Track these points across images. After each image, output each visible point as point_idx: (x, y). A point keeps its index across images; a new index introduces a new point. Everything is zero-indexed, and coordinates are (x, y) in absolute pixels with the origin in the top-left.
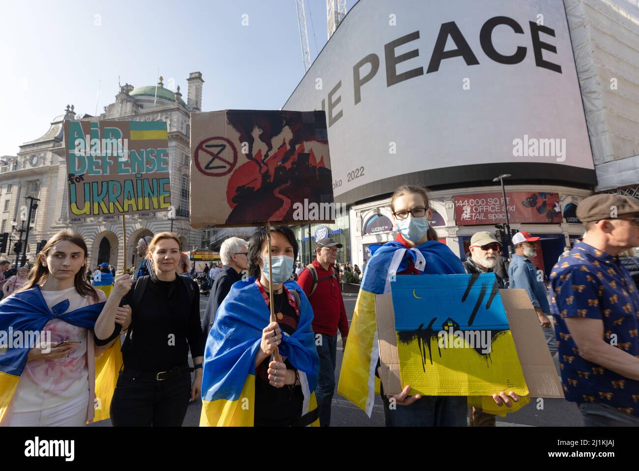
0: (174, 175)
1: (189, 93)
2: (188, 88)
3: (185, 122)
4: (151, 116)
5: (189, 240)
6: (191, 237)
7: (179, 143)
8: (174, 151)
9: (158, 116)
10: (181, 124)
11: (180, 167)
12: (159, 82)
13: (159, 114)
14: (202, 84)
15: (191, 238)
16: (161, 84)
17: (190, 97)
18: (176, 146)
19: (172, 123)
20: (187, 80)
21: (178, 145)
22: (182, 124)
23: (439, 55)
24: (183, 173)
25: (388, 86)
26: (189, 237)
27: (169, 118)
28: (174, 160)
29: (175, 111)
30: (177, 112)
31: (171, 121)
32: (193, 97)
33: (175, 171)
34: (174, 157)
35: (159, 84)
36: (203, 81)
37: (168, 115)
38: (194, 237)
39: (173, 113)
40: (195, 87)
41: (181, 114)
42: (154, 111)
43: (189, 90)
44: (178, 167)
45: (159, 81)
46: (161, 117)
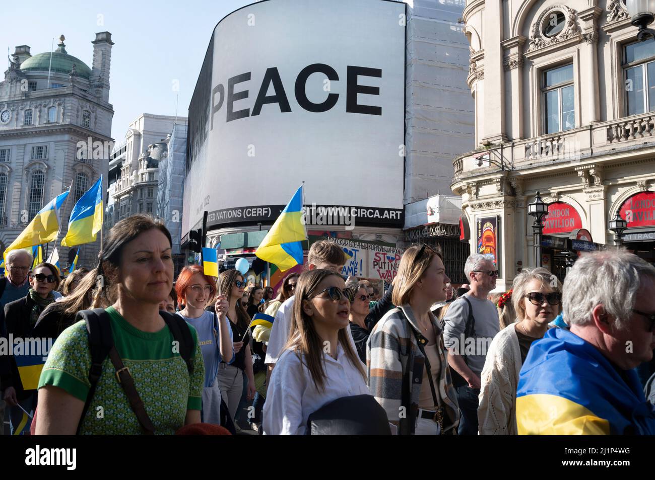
0: (66, 176)
1: (94, 60)
2: (93, 53)
3: (82, 108)
4: (43, 101)
5: (86, 252)
6: (89, 248)
7: (72, 136)
8: (66, 147)
9: (50, 102)
10: (76, 113)
11: (74, 165)
12: (59, 44)
13: (52, 100)
14: (111, 48)
15: (87, 250)
16: (62, 45)
17: (95, 66)
18: (69, 141)
19: (66, 111)
20: (93, 42)
21: (71, 138)
22: (78, 111)
23: (262, 99)
24: (78, 172)
25: (227, 121)
26: (86, 248)
27: (62, 106)
28: (66, 157)
29: (69, 96)
30: (71, 98)
31: (64, 109)
32: (99, 66)
33: (68, 171)
34: (66, 154)
35: (59, 45)
36: (113, 44)
37: (61, 102)
38: (91, 249)
39: (67, 98)
40: (101, 52)
41: (76, 100)
42: (46, 95)
43: (94, 56)
44: (71, 165)
45: (60, 42)
46: (53, 104)
